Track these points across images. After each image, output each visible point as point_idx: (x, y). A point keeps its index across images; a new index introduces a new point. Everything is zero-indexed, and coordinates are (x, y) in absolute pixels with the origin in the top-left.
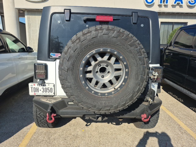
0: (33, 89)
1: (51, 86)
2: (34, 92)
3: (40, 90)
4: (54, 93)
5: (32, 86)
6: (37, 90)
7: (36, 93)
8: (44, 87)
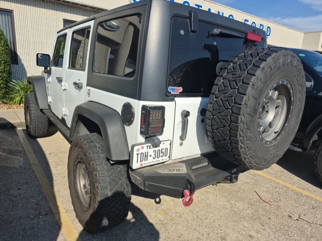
0: (139, 155)
1: (167, 145)
2: (141, 161)
3: (151, 156)
4: (169, 157)
5: (138, 150)
6: (145, 156)
7: (144, 162)
8: (157, 149)
